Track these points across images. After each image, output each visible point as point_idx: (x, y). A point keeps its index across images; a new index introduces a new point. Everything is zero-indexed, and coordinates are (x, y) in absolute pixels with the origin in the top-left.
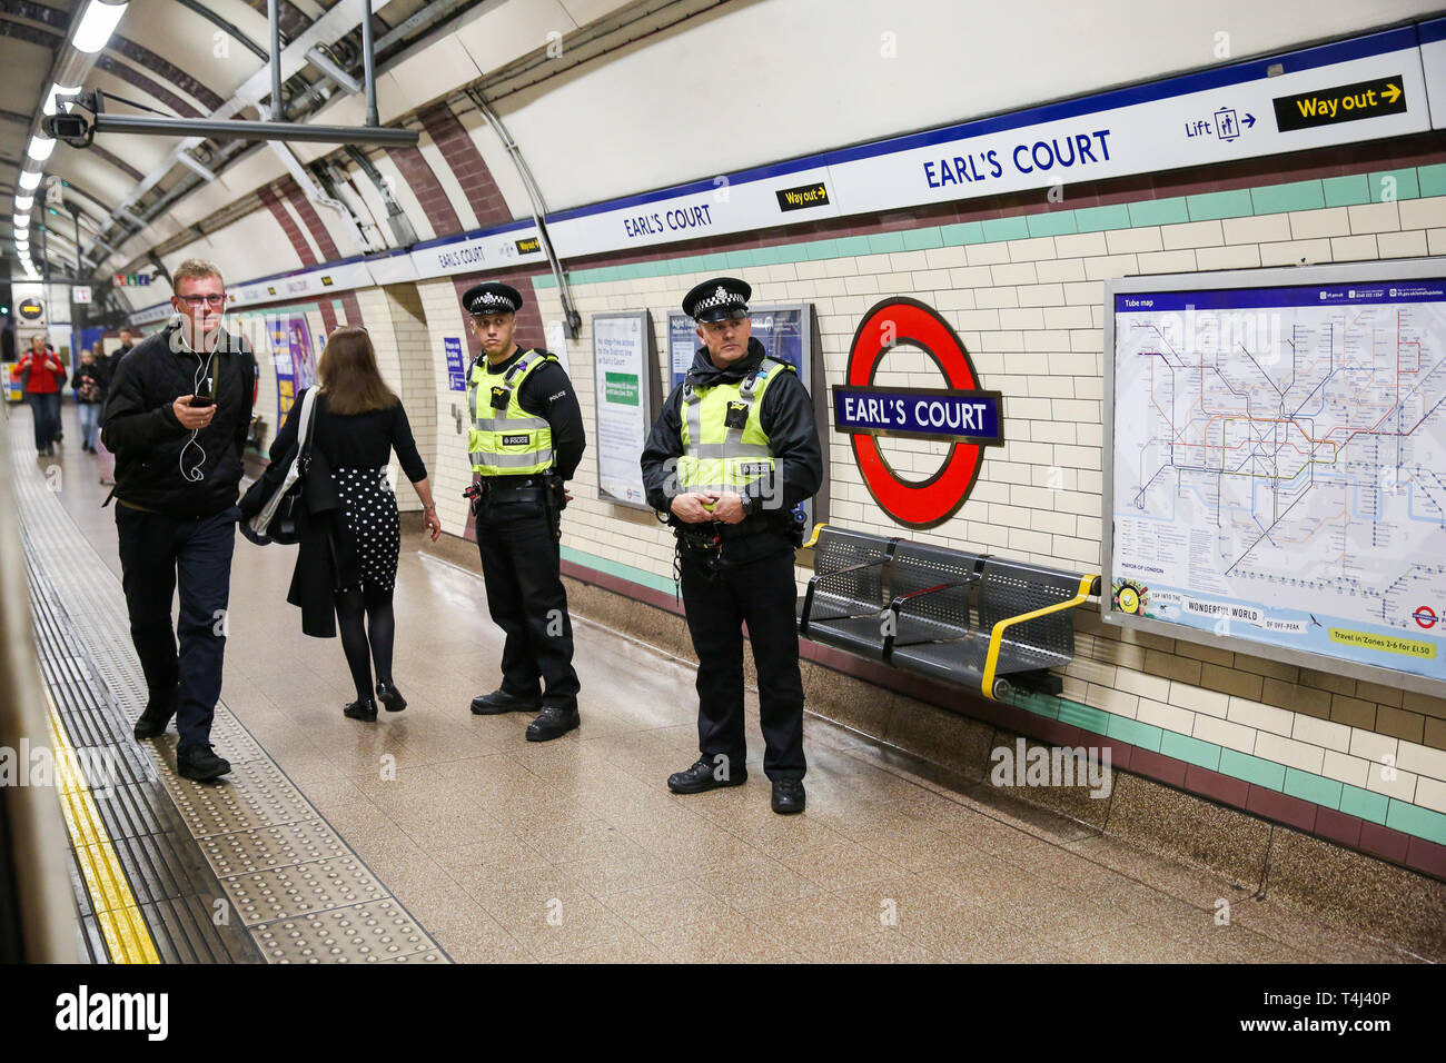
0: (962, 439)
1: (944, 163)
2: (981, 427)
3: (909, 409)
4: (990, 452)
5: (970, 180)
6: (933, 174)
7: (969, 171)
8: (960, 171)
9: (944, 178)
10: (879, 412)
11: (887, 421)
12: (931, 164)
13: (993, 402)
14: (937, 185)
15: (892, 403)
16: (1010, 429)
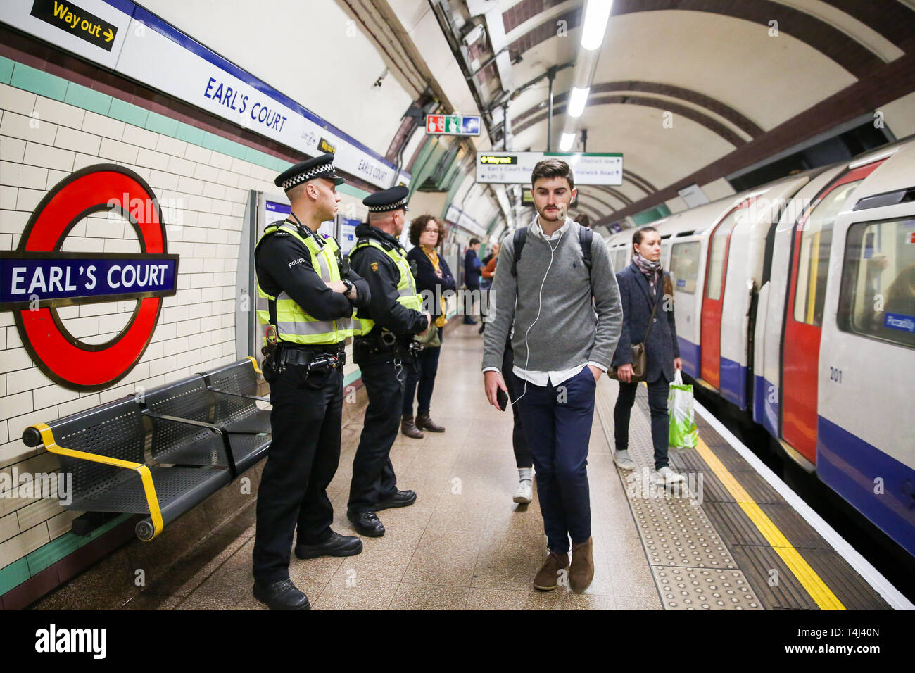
0: (149, 294)
1: (221, 86)
2: (162, 283)
3: (101, 275)
4: (167, 301)
5: (228, 106)
6: (211, 88)
7: (231, 100)
8: (227, 97)
9: (216, 95)
10: (63, 282)
11: (74, 288)
12: (214, 81)
13: (174, 262)
14: (209, 96)
15: (82, 269)
16: (181, 281)
